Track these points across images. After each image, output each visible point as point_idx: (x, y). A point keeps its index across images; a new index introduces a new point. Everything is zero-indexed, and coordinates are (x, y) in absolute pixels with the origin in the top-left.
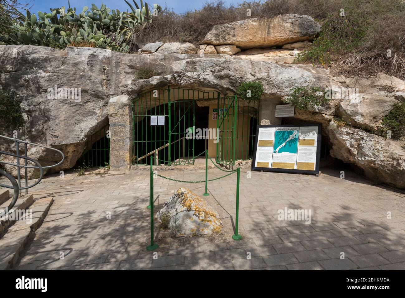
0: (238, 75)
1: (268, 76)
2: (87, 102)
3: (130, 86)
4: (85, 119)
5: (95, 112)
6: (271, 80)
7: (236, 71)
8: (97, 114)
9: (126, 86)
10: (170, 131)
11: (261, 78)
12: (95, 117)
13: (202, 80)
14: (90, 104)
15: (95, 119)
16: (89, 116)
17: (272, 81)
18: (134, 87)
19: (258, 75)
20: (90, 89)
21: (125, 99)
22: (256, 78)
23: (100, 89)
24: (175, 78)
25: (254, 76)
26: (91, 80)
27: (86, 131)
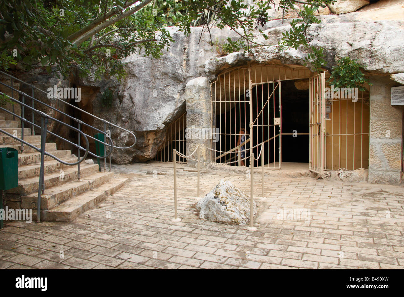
0: (329, 46)
1: (371, 45)
2: (167, 86)
3: (207, 67)
4: (164, 105)
5: (173, 97)
6: (374, 50)
7: (328, 40)
8: (175, 99)
9: (203, 66)
10: (251, 122)
11: (360, 48)
12: (173, 103)
13: (283, 55)
14: (169, 88)
15: (173, 104)
16: (168, 101)
17: (376, 51)
18: (211, 67)
19: (357, 45)
20: (171, 71)
21: (202, 81)
22: (353, 48)
23: (180, 71)
24: (253, 54)
25: (351, 45)
26: (172, 62)
27: (164, 119)
